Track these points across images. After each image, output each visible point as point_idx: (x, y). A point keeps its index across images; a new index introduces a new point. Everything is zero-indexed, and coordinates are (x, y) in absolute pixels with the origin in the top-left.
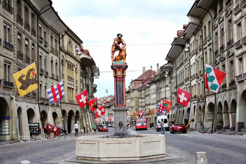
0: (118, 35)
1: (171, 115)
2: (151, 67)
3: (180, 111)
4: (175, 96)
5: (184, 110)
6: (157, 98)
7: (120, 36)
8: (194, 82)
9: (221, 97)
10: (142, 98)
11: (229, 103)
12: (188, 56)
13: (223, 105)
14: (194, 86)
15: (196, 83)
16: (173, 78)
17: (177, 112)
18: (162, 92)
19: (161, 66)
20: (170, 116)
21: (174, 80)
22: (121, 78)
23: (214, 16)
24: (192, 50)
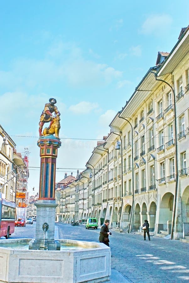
0: (50, 100)
1: (88, 214)
2: (72, 173)
3: (96, 210)
4: (92, 198)
5: (100, 210)
6: (76, 199)
7: (52, 101)
8: (111, 185)
9: (139, 200)
10: (63, 199)
11: (148, 205)
12: (106, 162)
13: (141, 207)
14: (111, 189)
15: (113, 186)
16: (91, 182)
17: (93, 211)
18: (80, 194)
19: (81, 172)
20: (86, 215)
21: (92, 184)
22: (51, 158)
23: (134, 126)
24: (111, 157)
